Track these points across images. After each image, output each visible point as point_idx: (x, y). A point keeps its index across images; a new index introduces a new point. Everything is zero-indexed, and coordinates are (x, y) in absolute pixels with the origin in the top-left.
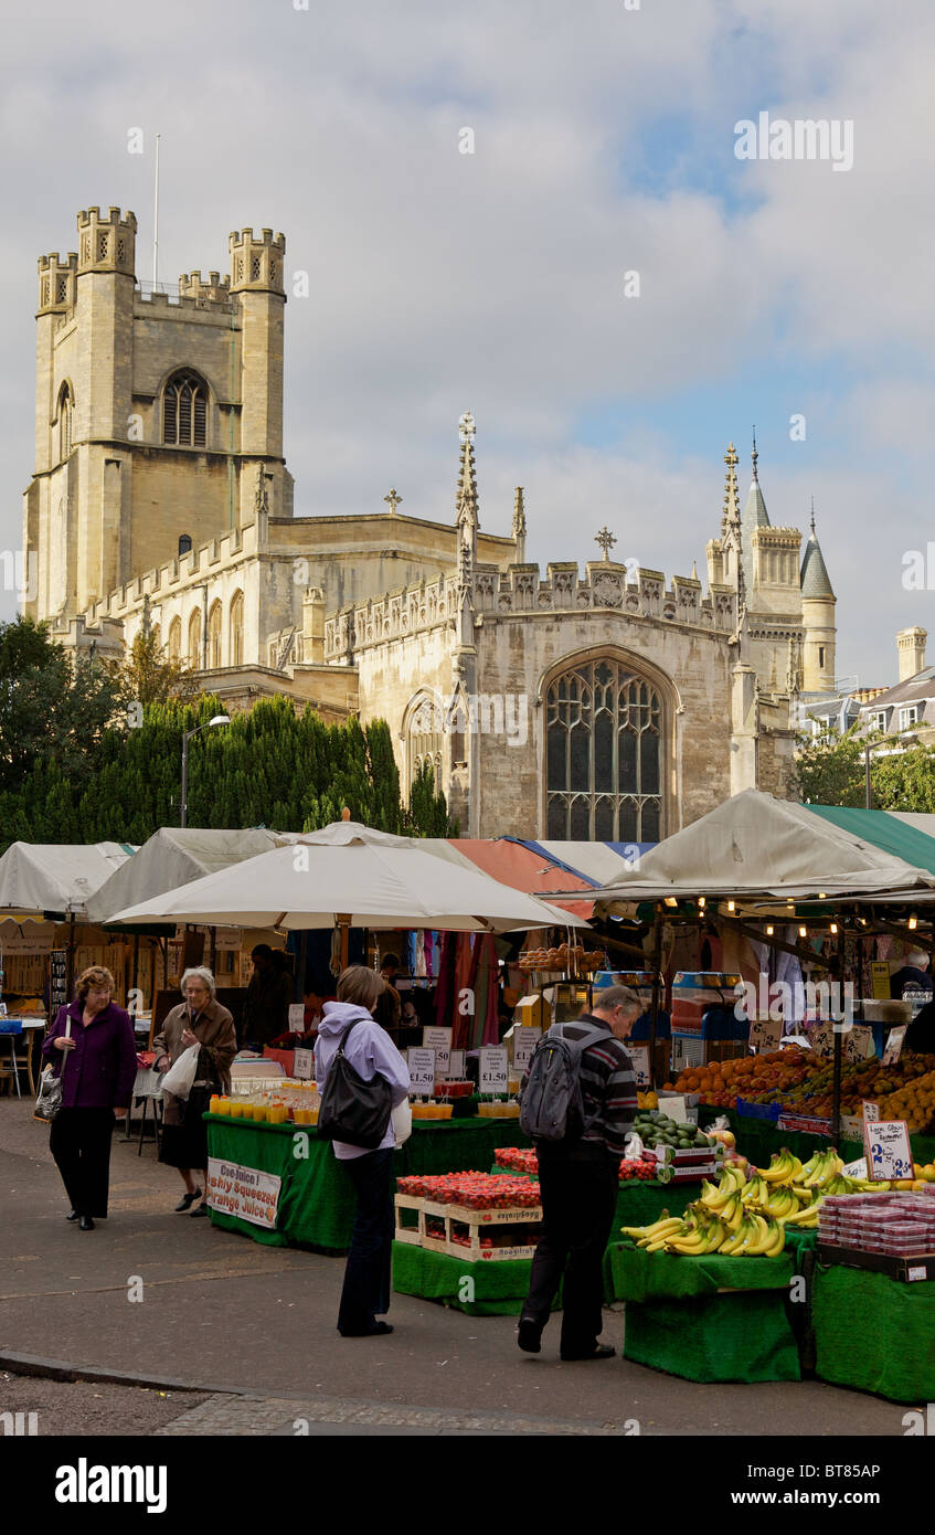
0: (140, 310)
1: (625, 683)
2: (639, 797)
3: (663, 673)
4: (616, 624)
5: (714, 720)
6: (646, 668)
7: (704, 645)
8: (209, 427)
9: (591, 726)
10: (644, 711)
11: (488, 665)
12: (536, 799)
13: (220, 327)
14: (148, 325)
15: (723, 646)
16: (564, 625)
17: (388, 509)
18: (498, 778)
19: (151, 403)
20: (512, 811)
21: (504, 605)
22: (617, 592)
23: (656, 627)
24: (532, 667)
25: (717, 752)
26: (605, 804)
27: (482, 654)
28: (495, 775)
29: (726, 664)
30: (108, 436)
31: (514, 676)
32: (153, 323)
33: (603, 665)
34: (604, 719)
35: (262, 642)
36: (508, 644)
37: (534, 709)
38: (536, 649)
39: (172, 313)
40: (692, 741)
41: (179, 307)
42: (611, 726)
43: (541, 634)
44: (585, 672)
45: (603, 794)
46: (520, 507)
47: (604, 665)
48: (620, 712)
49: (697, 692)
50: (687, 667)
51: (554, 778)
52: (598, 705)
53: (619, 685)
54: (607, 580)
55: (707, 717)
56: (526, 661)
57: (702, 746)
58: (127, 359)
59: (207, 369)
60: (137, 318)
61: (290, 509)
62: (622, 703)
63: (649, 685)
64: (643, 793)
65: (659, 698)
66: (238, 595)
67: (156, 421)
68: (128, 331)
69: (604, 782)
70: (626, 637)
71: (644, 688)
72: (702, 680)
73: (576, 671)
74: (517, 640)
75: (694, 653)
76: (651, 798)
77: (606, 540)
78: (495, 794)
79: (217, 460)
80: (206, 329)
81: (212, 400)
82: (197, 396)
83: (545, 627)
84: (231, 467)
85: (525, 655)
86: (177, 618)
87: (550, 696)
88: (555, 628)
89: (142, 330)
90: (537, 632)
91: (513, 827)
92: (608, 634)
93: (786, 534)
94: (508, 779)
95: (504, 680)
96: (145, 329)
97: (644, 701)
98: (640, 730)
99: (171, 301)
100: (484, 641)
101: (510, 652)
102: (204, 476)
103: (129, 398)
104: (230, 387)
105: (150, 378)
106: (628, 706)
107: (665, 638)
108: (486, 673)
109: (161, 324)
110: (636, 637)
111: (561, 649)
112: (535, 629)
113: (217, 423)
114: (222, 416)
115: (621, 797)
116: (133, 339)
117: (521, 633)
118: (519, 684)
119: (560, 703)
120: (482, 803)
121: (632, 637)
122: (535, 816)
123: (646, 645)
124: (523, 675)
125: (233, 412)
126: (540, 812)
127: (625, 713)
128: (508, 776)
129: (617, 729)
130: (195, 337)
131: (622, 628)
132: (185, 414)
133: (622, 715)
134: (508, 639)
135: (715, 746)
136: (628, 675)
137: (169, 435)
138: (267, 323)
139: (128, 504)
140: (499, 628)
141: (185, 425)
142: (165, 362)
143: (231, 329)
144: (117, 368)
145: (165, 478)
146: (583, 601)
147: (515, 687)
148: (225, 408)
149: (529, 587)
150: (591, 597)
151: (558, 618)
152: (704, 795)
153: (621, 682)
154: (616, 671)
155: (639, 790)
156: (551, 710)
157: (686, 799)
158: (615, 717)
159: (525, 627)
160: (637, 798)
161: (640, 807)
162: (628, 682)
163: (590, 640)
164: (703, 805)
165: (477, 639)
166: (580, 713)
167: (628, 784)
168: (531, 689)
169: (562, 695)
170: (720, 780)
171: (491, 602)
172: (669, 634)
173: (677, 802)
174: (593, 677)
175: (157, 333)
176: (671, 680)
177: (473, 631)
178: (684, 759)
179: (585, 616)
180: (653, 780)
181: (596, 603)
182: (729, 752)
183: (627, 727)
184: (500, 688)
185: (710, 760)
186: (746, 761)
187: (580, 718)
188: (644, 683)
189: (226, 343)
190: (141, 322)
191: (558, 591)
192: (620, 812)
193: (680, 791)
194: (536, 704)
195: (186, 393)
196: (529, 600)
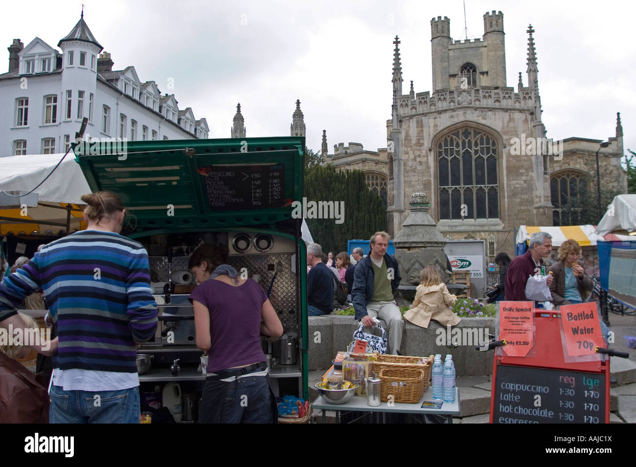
0: (450, 47)
1: (477, 137)
2: (486, 187)
3: (495, 130)
4: (469, 112)
6: (486, 129)
7: (517, 116)
8: (477, 81)
9: (460, 158)
10: (488, 148)
11: (406, 136)
12: (430, 190)
13: (479, 47)
14: (454, 51)
15: (528, 115)
16: (443, 116)
18: (412, 183)
19: (456, 76)
21: (414, 111)
22: (470, 98)
23: (490, 111)
24: (427, 135)
25: (525, 163)
26: (468, 191)
27: (403, 132)
28: (411, 181)
29: (529, 123)
31: (419, 140)
32: (456, 50)
34: (467, 153)
36: (415, 126)
37: (429, 152)
38: (429, 127)
39: (461, 46)
40: (511, 159)
41: (464, 43)
42: (471, 156)
43: (431, 120)
44: (456, 134)
45: (467, 186)
47: (466, 129)
48: (475, 150)
49: (513, 137)
50: (507, 126)
51: (442, 181)
52: (464, 147)
54: (465, 94)
56: (424, 132)
57: (517, 161)
58: (446, 64)
59: (475, 62)
60: (450, 50)
62: (476, 145)
63: (490, 137)
64: (488, 184)
65: (496, 141)
67: (458, 82)
68: (446, 55)
69: (468, 180)
70: (473, 117)
71: (488, 138)
72: (516, 131)
73: (452, 134)
74: (420, 125)
75: (511, 119)
76: (492, 186)
78: (411, 189)
80: (474, 49)
81: (478, 72)
82: (473, 71)
83: (433, 117)
85: (424, 130)
87: (440, 147)
88: (438, 117)
89: (451, 54)
90: (430, 120)
92: (465, 116)
94: (417, 183)
95: (414, 141)
96: (453, 53)
97: (488, 143)
98: (485, 157)
99: (462, 42)
100: (404, 125)
101: (417, 129)
103: (448, 76)
104: (484, 66)
105: (456, 68)
106: (479, 146)
107: (495, 115)
108: (405, 139)
109: (458, 50)
110: (480, 116)
111: (442, 125)
112: (428, 119)
113: (480, 79)
114: (481, 76)
115: (476, 187)
116: (448, 57)
117: (422, 121)
118: (421, 142)
119: (445, 149)
120: (405, 193)
121: (478, 116)
122: (430, 198)
123: (485, 119)
124: (423, 139)
125: (485, 74)
126: (433, 195)
127: (478, 150)
128: (417, 181)
129: (474, 157)
130: (470, 52)
131: (472, 113)
133: (476, 152)
134: (416, 124)
135: (524, 160)
136: (479, 133)
140: (411, 120)
142: (461, 63)
143: (483, 47)
144: (442, 67)
146: (452, 104)
147: (419, 144)
148: (482, 73)
149: (425, 101)
150: (456, 102)
151: (440, 112)
152: (519, 183)
153: (475, 136)
154: (472, 132)
155: (486, 183)
156: (439, 152)
157: (508, 186)
158: (473, 152)
159: (423, 118)
160: (485, 187)
161: (486, 190)
162: (479, 136)
163: (456, 120)
164: (518, 188)
165: (401, 126)
166: (455, 152)
167: (480, 181)
168: (427, 143)
169: (446, 145)
170: (527, 176)
171: (407, 111)
172: (497, 113)
173: (503, 188)
174: (461, 136)
175: (457, 53)
176: (498, 133)
177: (398, 122)
178: (507, 167)
179: (453, 110)
180: (493, 177)
181: (459, 104)
182: (532, 163)
183: (479, 156)
184: (412, 145)
185: (522, 167)
186: (539, 165)
187: (455, 154)
188: (487, 136)
189: (482, 52)
190: (451, 51)
191: (440, 101)
192: (477, 193)
193: (505, 182)
194: (430, 150)
195: (468, 71)
196: (425, 107)
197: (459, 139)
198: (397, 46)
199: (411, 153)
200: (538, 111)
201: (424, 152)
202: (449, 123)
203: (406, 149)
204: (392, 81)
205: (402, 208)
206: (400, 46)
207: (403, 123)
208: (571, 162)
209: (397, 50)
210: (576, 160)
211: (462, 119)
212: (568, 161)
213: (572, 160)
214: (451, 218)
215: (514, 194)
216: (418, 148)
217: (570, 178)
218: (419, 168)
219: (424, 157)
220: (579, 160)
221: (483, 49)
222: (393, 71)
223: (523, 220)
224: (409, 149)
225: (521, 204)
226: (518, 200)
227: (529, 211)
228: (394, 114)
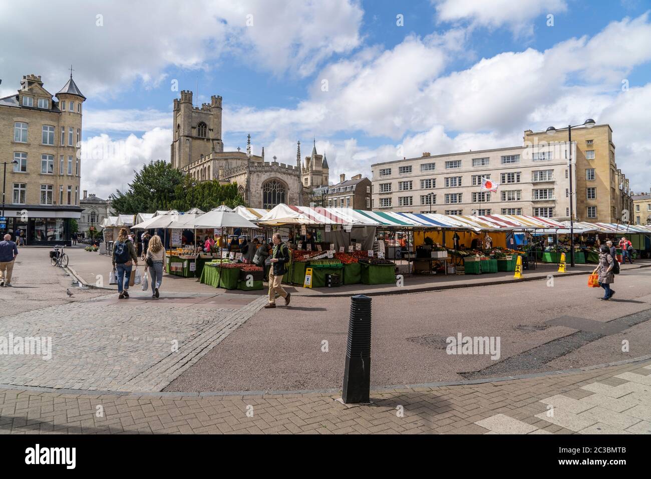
0: (193, 110)
3: (286, 182)
4: (277, 173)
6: (282, 181)
7: (293, 177)
8: (207, 133)
9: (272, 192)
10: (282, 190)
12: (261, 205)
13: (209, 114)
14: (194, 113)
16: (267, 173)
17: (237, 151)
18: (254, 201)
19: (196, 128)
21: (255, 170)
22: (277, 167)
23: (285, 174)
24: (261, 181)
27: (251, 178)
29: (298, 181)
30: (186, 134)
31: (257, 183)
32: (196, 113)
34: (274, 191)
35: (214, 175)
38: (261, 178)
39: (200, 111)
40: (291, 195)
43: (263, 175)
44: (271, 182)
45: (274, 205)
46: (263, 151)
47: (274, 181)
48: (277, 190)
49: (292, 186)
50: (290, 181)
51: (265, 202)
52: (273, 188)
54: (275, 165)
55: (294, 191)
57: (293, 196)
58: (190, 120)
59: (207, 123)
60: (192, 112)
61: (222, 150)
62: (278, 188)
63: (283, 184)
65: (285, 187)
66: (209, 166)
67: (196, 132)
68: (191, 114)
69: (274, 202)
70: (279, 176)
72: (293, 184)
73: (269, 182)
74: (258, 176)
75: (291, 179)
77: (275, 158)
78: (254, 204)
79: (208, 140)
80: (207, 114)
81: (207, 128)
82: (204, 127)
83: (263, 173)
84: (211, 141)
85: (259, 179)
86: (198, 171)
87: (264, 186)
88: (265, 174)
92: (275, 175)
93: (320, 156)
94: (256, 202)
97: (282, 187)
98: (281, 193)
99: (199, 109)
100: (251, 176)
101: (257, 178)
102: (206, 143)
103: (190, 128)
104: (211, 126)
105: (195, 124)
107: (286, 176)
108: (252, 182)
110: (281, 176)
111: (266, 178)
112: (261, 174)
113: (208, 133)
116: (192, 116)
117: (259, 174)
119: (266, 188)
123: (283, 177)
124: (259, 182)
129: (277, 193)
130: (203, 116)
132: (202, 131)
134: (256, 176)
135: (295, 196)
136: (279, 183)
137: (199, 135)
138: (218, 114)
139: (191, 148)
140: (254, 173)
141: (202, 133)
142: (198, 121)
144: (188, 121)
145: (198, 142)
147: (257, 185)
148: (210, 130)
149: (260, 166)
150: (272, 168)
153: (277, 184)
154: (277, 182)
156: (264, 189)
163: (272, 176)
167: (279, 203)
168: (260, 185)
169: (267, 186)
170: (296, 202)
175: (197, 115)
176: (287, 184)
177: (250, 174)
178: (289, 198)
179: (271, 172)
182: (297, 197)
183: (279, 192)
184: (255, 185)
186: (300, 199)
187: (270, 191)
191: (266, 167)
194: (262, 188)
195: (202, 127)
196: (260, 169)
199: (254, 188)
202: (269, 177)
203: (252, 186)
218: (257, 195)
219: (259, 190)
221: (211, 116)
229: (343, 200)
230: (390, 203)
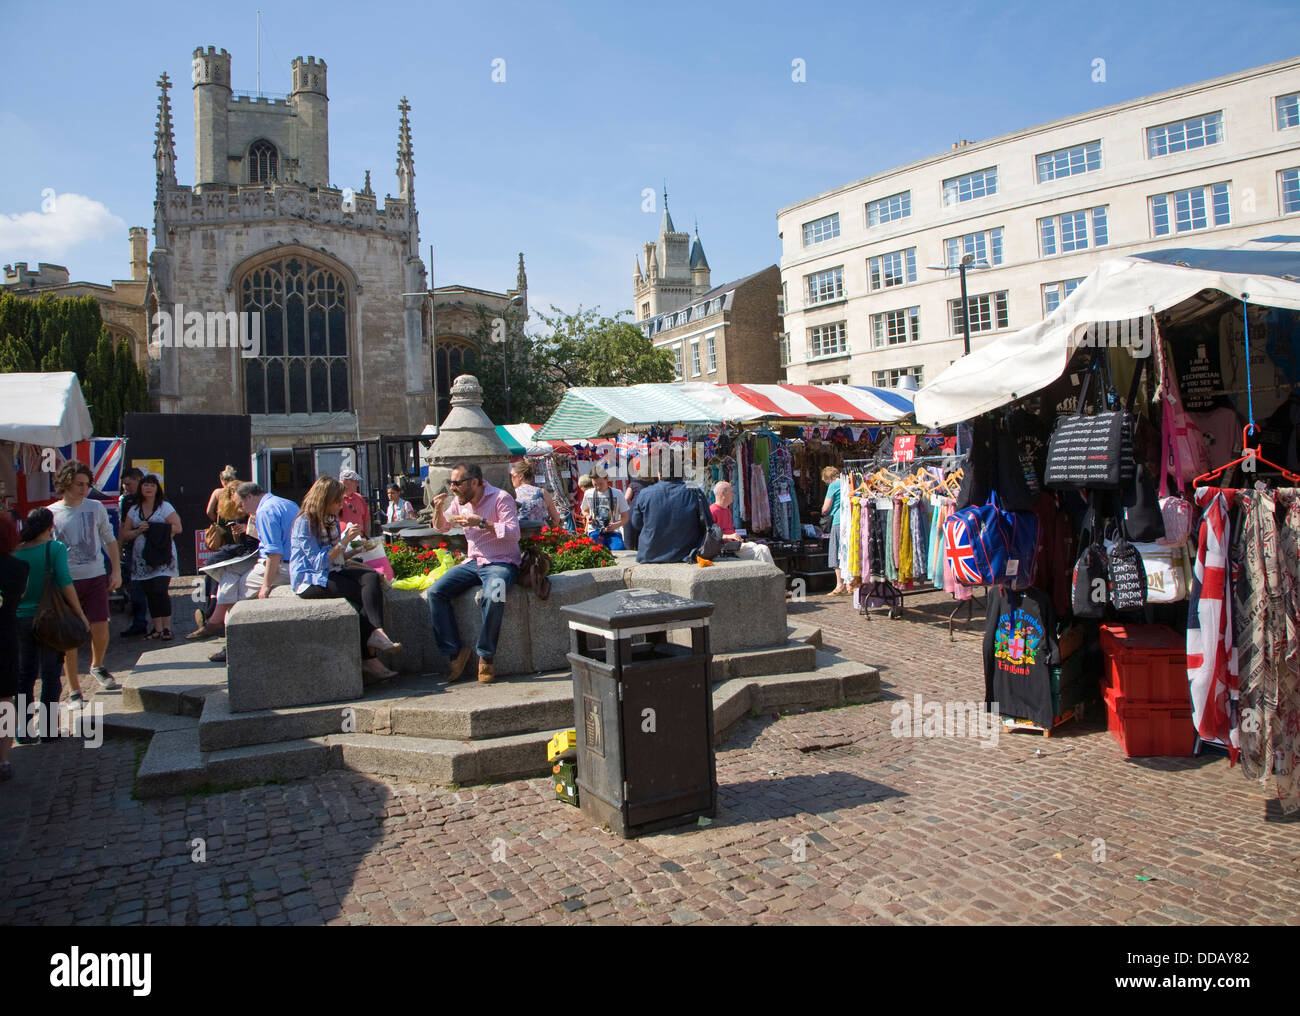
0: (232, 106)
1: (312, 274)
2: (328, 359)
3: (345, 264)
4: (299, 228)
5: (389, 299)
6: (328, 259)
7: (379, 242)
8: (279, 171)
9: (283, 307)
10: (331, 296)
11: (184, 262)
12: (230, 362)
13: (283, 114)
14: (236, 115)
15: (397, 243)
16: (252, 231)
19: (241, 160)
20: (208, 372)
21: (197, 216)
22: (301, 205)
23: (336, 230)
24: (223, 263)
25: (393, 322)
26: (298, 367)
27: (177, 254)
29: (400, 257)
30: (211, 180)
31: (207, 270)
32: (240, 114)
33: (293, 260)
34: (295, 300)
36: (201, 245)
37: (225, 294)
38: (227, 249)
39: (252, 107)
40: (370, 315)
41: (257, 104)
42: (302, 307)
43: (232, 237)
44: (277, 267)
45: (295, 357)
48: (309, 296)
49: (373, 278)
50: (365, 259)
52: (289, 288)
53: (308, 275)
54: (292, 196)
55: (384, 296)
56: (218, 257)
57: (379, 318)
58: (223, 135)
62: (311, 287)
63: (334, 274)
64: (331, 355)
65: (344, 284)
67: (244, 171)
68: (222, 119)
69: (296, 347)
70: (311, 238)
71: (331, 278)
72: (378, 270)
73: (269, 266)
74: (209, 242)
75: (371, 248)
76: (339, 358)
78: (192, 359)
80: (275, 116)
81: (280, 157)
82: (271, 156)
83: (235, 232)
85: (217, 254)
88: (244, 232)
89: (233, 118)
90: (228, 236)
91: (209, 385)
92: (293, 235)
93: (682, 235)
95: (198, 273)
96: (235, 117)
97: (331, 286)
99: (252, 100)
100: (179, 243)
101: (204, 251)
103: (225, 158)
104: (291, 149)
105: (239, 145)
106: (316, 290)
107: (344, 238)
108: (181, 268)
109: (245, 114)
110: (319, 237)
111: (250, 248)
112: (226, 234)
113: (284, 170)
114: (287, 166)
115: (311, 359)
116: (226, 123)
117: (213, 236)
118: (212, 275)
119: (255, 290)
120: (180, 366)
121: (315, 239)
122: (230, 376)
123: (327, 244)
124: (215, 269)
125: (292, 163)
126: (234, 372)
127: (314, 296)
129: (307, 308)
130: (267, 121)
131: (304, 231)
132: (264, 166)
133: (311, 299)
134: (201, 242)
135: (391, 317)
136: (316, 268)
138: (311, 111)
140: (192, 233)
141: (264, 170)
143: (290, 115)
144: (215, 140)
146: (270, 212)
147: (207, 278)
148: (288, 161)
149: (220, 202)
150: (277, 209)
151: (247, 225)
152: (382, 354)
153: (309, 273)
154: (305, 265)
155: (328, 353)
156: (245, 296)
157: (366, 358)
158: (305, 298)
159: (216, 232)
160: (326, 359)
161: (329, 365)
162: (316, 273)
163: (276, 240)
164: (381, 362)
165: (172, 241)
166: (273, 297)
167: (318, 347)
168: (222, 277)
169: (257, 284)
170: (396, 343)
171: (185, 214)
172: (348, 236)
173: (358, 360)
174: (284, 269)
175: (243, 119)
176: (350, 269)
177: (167, 236)
178: (363, 328)
179: (272, 222)
180: (340, 344)
181: (282, 214)
182: (403, 322)
183: (316, 307)
184: (195, 280)
185: (387, 328)
186: (415, 328)
187: (273, 301)
188: (330, 274)
189: (288, 124)
190: (232, 113)
191: (247, 204)
192: (312, 369)
193: (360, 352)
194: (229, 290)
195: (263, 154)
196: (220, 212)
197: (281, 275)
198: (164, 91)
199: (192, 292)
200: (414, 240)
201: (217, 292)
202: (263, 245)
203: (182, 285)
204: (155, 157)
205: (177, 393)
206: (170, 93)
207: (177, 238)
208: (453, 323)
209: (165, 99)
210: (460, 322)
211: (287, 239)
212: (449, 322)
213: (455, 320)
214: (267, 411)
215: (374, 373)
216: (206, 285)
217: (451, 349)
219: (217, 302)
220: (464, 322)
221: (290, 120)
222: (156, 138)
223: (389, 415)
224: (188, 286)
225: (386, 388)
226: (381, 383)
227: (398, 400)
228: (160, 219)
229: (696, 345)
230: (843, 341)
